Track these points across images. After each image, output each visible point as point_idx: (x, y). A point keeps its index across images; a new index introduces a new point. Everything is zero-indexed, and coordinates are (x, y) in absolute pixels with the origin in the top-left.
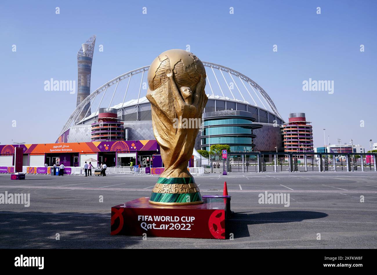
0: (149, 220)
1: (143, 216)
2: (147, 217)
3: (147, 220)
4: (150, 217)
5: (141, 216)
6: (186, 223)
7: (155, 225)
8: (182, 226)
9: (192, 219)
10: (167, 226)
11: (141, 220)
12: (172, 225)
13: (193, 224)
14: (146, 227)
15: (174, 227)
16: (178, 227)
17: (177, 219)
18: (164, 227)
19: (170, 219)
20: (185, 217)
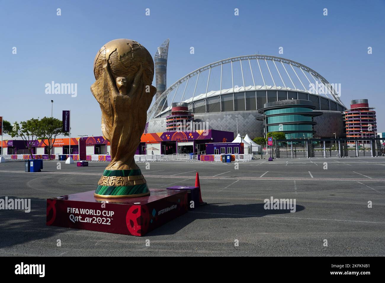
0: (76, 213)
1: (71, 208)
2: (74, 210)
3: (75, 212)
4: (77, 209)
5: (70, 208)
6: (106, 217)
7: (81, 218)
8: (103, 220)
9: (112, 213)
10: (91, 219)
11: (70, 212)
12: (94, 219)
13: (112, 219)
14: (74, 220)
15: (96, 221)
16: (99, 220)
17: (99, 213)
18: (88, 220)
19: (93, 212)
20: (105, 211)
